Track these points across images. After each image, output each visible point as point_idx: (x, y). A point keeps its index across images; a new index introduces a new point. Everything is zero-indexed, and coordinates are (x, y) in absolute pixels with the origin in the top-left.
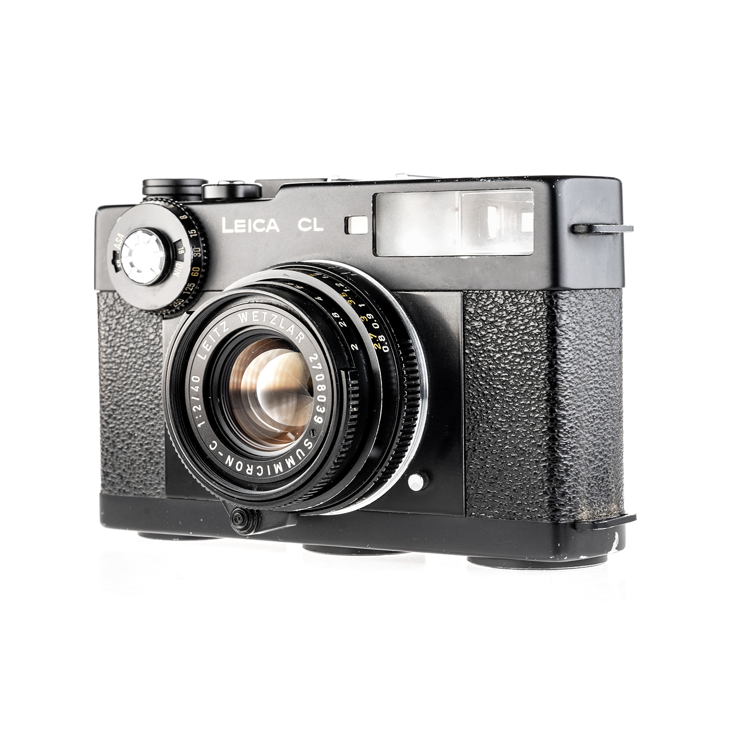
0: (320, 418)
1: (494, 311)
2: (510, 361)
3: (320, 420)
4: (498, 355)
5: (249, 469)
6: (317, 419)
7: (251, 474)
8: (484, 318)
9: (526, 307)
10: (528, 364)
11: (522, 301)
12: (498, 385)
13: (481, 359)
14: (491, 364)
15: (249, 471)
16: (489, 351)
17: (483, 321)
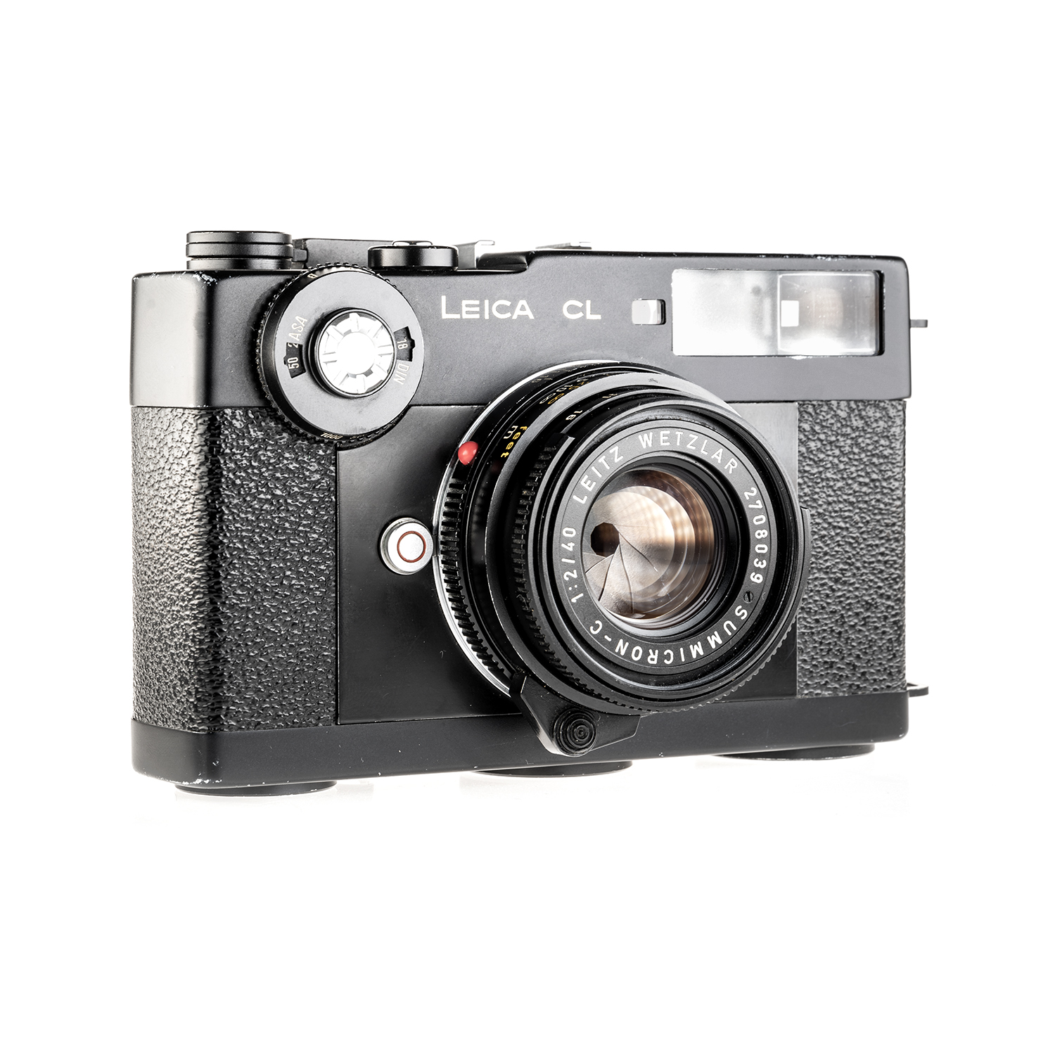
0: (758, 575)
1: (835, 428)
2: (855, 492)
3: (758, 578)
4: (840, 484)
5: (652, 656)
6: (754, 577)
7: (655, 662)
8: (822, 437)
9: (876, 421)
10: (877, 493)
11: (871, 414)
12: (838, 522)
13: (817, 490)
14: (830, 496)
15: (652, 659)
16: (828, 479)
17: (821, 441)
